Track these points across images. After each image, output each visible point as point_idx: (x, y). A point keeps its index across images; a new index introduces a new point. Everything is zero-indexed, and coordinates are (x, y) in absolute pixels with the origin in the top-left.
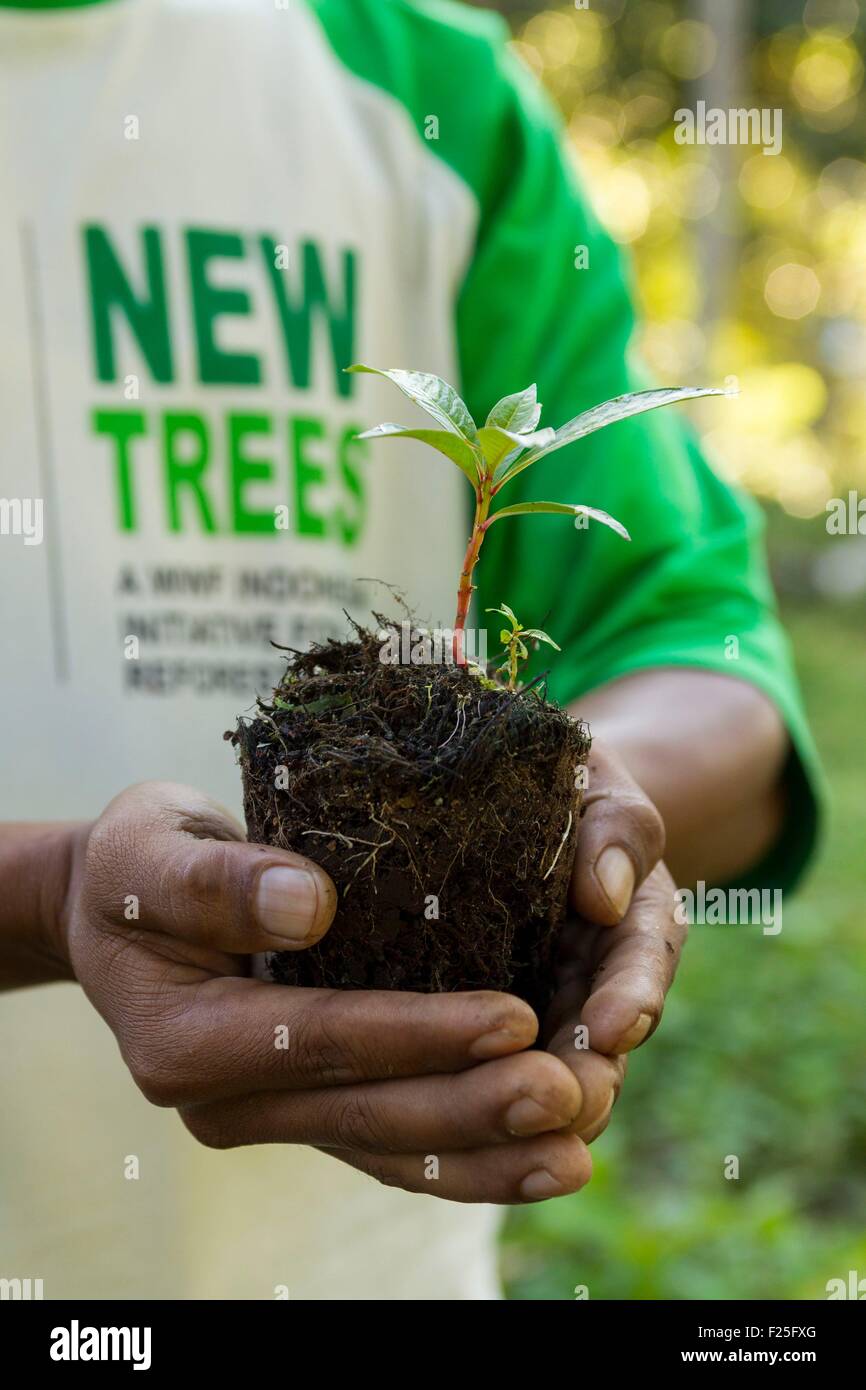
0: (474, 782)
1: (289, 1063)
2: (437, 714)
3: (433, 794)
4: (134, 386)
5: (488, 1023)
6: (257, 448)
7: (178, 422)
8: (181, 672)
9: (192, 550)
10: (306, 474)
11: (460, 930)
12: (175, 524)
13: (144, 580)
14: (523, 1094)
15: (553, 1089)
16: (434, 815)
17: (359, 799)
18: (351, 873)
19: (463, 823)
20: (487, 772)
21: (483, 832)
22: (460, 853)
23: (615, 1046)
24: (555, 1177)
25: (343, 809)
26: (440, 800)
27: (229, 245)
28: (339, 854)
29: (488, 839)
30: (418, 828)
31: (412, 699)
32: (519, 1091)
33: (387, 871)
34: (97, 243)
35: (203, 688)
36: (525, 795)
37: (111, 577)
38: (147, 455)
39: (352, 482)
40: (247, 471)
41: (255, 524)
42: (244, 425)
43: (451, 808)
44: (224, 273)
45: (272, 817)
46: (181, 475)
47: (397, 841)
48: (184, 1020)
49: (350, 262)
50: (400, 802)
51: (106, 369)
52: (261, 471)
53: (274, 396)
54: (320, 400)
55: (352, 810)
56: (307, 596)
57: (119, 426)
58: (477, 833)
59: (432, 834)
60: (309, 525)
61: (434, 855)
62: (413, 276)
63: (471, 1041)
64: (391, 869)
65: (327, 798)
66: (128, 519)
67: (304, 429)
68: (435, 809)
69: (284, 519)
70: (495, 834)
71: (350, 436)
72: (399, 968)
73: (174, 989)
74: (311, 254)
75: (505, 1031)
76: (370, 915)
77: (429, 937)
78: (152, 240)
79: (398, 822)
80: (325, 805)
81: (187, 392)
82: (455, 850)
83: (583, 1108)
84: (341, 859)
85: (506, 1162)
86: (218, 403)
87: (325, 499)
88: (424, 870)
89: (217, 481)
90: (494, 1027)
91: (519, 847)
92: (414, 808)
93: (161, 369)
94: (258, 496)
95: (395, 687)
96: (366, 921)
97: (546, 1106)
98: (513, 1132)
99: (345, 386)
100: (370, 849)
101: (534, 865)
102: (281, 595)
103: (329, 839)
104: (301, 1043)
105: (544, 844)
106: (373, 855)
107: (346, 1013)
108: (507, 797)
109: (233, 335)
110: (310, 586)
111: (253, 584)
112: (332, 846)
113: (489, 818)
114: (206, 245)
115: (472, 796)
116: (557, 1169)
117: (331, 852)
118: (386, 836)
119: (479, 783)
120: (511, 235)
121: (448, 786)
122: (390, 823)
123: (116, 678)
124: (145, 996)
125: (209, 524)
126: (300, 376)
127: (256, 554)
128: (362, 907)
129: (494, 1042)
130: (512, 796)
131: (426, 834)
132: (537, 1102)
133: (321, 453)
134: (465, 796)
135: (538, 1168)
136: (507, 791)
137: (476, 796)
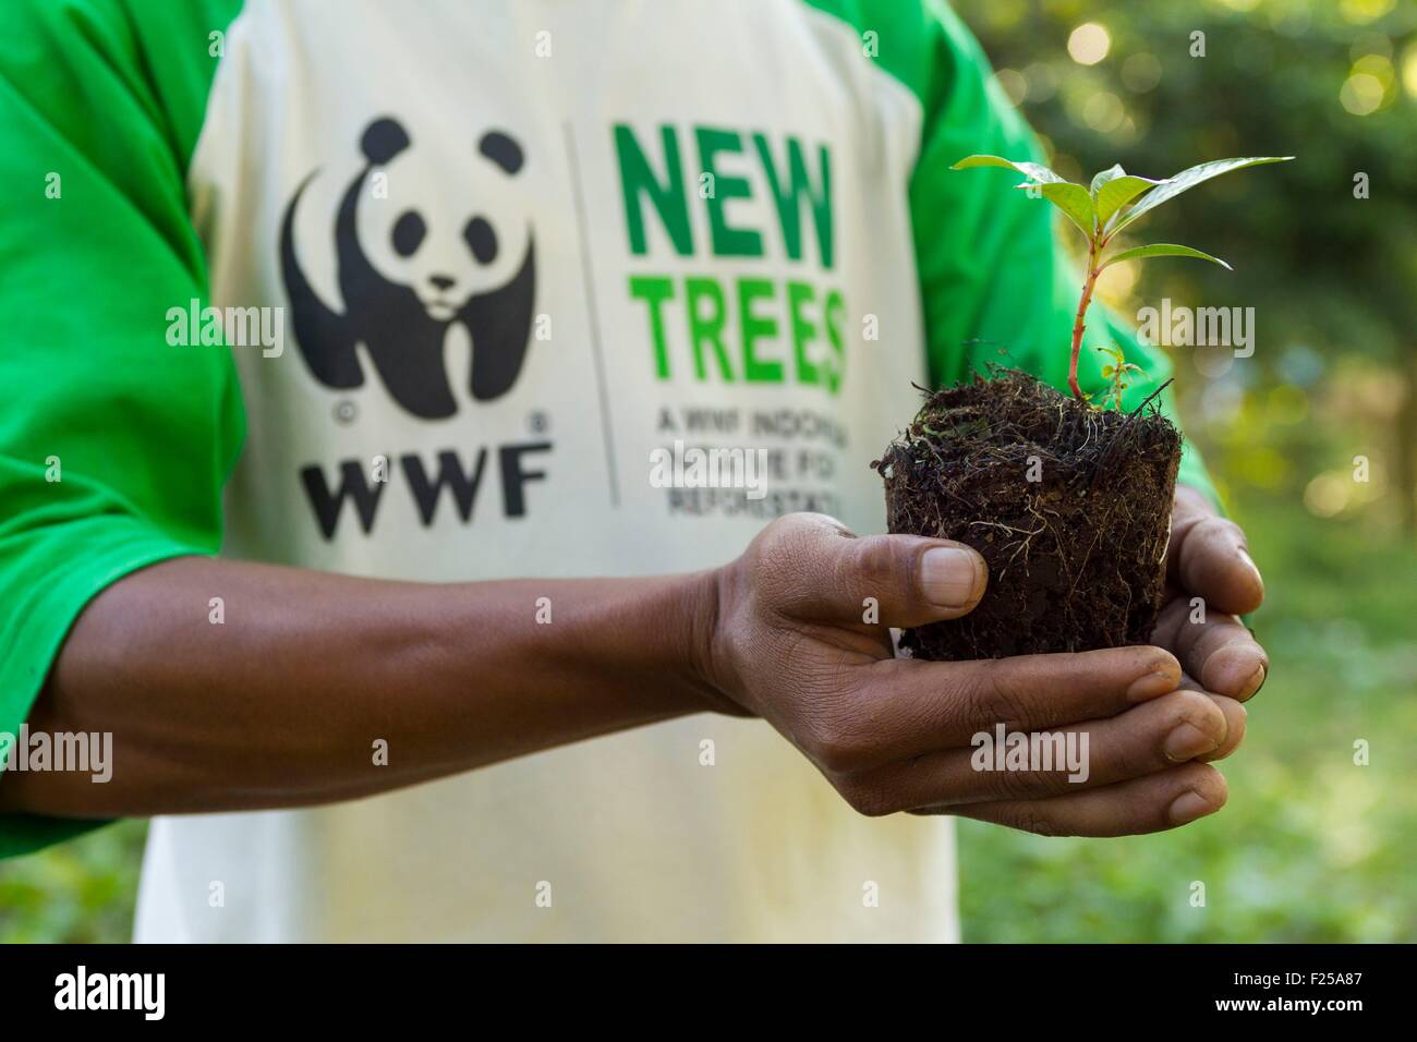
0: (1111, 476)
1: (963, 720)
2: (1068, 429)
3: (1079, 486)
4: (661, 257)
5: (1145, 666)
6: (762, 308)
7: (699, 287)
8: (713, 495)
9: (714, 394)
10: (802, 331)
11: (1094, 608)
12: (701, 373)
13: (679, 419)
14: (1182, 721)
15: (1208, 715)
16: (1078, 505)
17: (1015, 494)
18: (1007, 560)
19: (1101, 512)
20: (1121, 468)
21: (1116, 521)
22: (1098, 540)
23: (1241, 690)
24: (1203, 797)
25: (1002, 504)
26: (1084, 492)
27: (730, 142)
28: (996, 544)
29: (1120, 526)
30: (1065, 517)
31: (1043, 419)
32: (1180, 718)
33: (1038, 556)
34: (625, 139)
35: (731, 511)
36: (1146, 490)
37: (653, 419)
38: (675, 314)
39: (835, 338)
40: (756, 329)
41: (765, 373)
42: (751, 289)
43: (1092, 498)
44: (728, 164)
45: (930, 522)
46: (704, 332)
47: (1047, 529)
48: (864, 694)
49: (825, 156)
50: (1050, 495)
51: (638, 245)
52: (767, 328)
53: (772, 265)
54: (809, 269)
55: (1009, 504)
56: (809, 434)
57: (650, 290)
58: (1111, 522)
59: (1076, 522)
60: (807, 374)
61: (1077, 541)
62: (873, 170)
63: (1129, 684)
64: (1042, 554)
65: (986, 495)
66: (663, 369)
67: (799, 293)
68: (1079, 500)
69: (790, 369)
70: (1124, 523)
71: (834, 300)
72: (1044, 642)
73: (852, 669)
74: (794, 147)
75: (1159, 673)
76: (1022, 596)
77: (1068, 613)
78: (669, 136)
79: (1049, 511)
80: (984, 502)
81: (704, 262)
82: (1094, 535)
83: (1227, 737)
84: (997, 548)
85: (1155, 791)
86: (730, 271)
87: (818, 351)
88: (1068, 554)
89: (732, 336)
90: (1150, 671)
91: (1140, 536)
92: (1061, 501)
93: (684, 244)
94: (766, 350)
95: (1023, 412)
96: (1018, 600)
97: (1202, 729)
98: (1170, 758)
99: (827, 259)
100: (1023, 537)
101: (1149, 554)
102: (787, 434)
103: (989, 530)
104: (974, 701)
105: (1156, 536)
106: (1027, 542)
107: (1015, 671)
108: (1134, 491)
109: (739, 214)
110: (809, 425)
111: (764, 424)
112: (990, 538)
113: (1120, 509)
114: (713, 141)
115: (1108, 489)
116: (1204, 790)
117: (988, 543)
118: (1039, 524)
119: (1114, 477)
120: (949, 132)
121: (1091, 480)
122: (1042, 513)
123: (663, 503)
124: (825, 677)
125: (727, 374)
126: (794, 250)
127: (766, 398)
128: (1015, 589)
129: (1149, 684)
130: (1138, 490)
131: (1070, 522)
132: (1195, 726)
133: (813, 312)
134: (1101, 488)
135: (1186, 791)
136: (1135, 485)
137: (1111, 489)
